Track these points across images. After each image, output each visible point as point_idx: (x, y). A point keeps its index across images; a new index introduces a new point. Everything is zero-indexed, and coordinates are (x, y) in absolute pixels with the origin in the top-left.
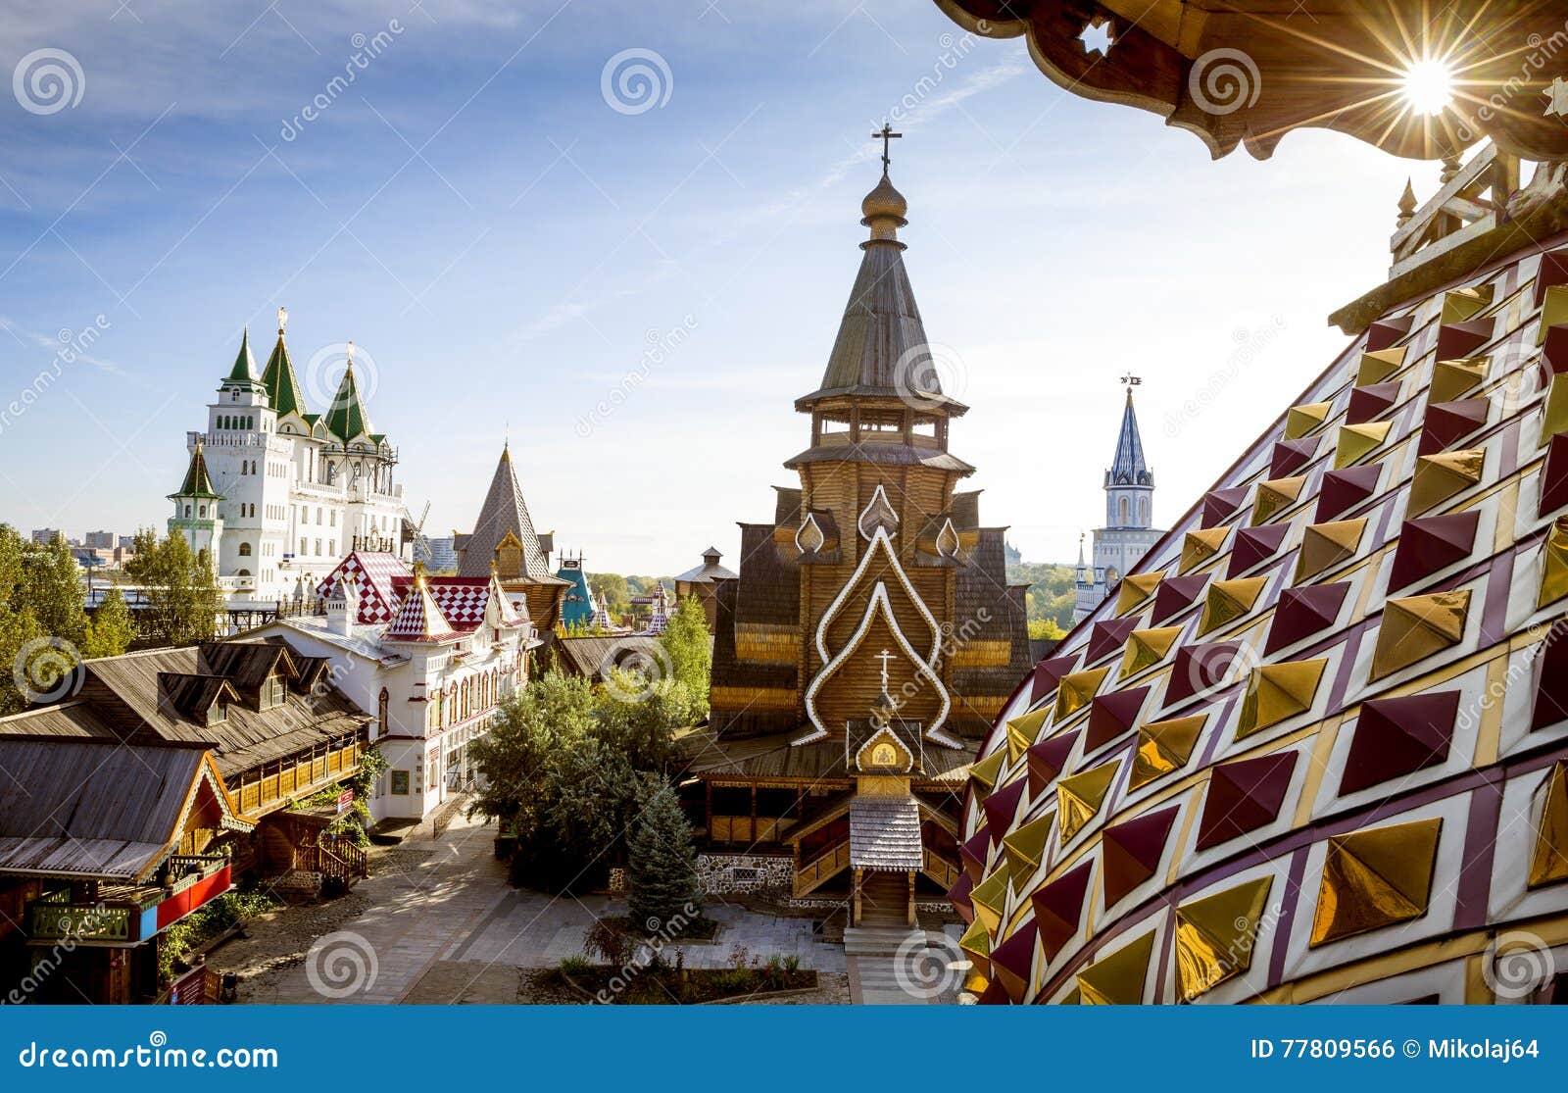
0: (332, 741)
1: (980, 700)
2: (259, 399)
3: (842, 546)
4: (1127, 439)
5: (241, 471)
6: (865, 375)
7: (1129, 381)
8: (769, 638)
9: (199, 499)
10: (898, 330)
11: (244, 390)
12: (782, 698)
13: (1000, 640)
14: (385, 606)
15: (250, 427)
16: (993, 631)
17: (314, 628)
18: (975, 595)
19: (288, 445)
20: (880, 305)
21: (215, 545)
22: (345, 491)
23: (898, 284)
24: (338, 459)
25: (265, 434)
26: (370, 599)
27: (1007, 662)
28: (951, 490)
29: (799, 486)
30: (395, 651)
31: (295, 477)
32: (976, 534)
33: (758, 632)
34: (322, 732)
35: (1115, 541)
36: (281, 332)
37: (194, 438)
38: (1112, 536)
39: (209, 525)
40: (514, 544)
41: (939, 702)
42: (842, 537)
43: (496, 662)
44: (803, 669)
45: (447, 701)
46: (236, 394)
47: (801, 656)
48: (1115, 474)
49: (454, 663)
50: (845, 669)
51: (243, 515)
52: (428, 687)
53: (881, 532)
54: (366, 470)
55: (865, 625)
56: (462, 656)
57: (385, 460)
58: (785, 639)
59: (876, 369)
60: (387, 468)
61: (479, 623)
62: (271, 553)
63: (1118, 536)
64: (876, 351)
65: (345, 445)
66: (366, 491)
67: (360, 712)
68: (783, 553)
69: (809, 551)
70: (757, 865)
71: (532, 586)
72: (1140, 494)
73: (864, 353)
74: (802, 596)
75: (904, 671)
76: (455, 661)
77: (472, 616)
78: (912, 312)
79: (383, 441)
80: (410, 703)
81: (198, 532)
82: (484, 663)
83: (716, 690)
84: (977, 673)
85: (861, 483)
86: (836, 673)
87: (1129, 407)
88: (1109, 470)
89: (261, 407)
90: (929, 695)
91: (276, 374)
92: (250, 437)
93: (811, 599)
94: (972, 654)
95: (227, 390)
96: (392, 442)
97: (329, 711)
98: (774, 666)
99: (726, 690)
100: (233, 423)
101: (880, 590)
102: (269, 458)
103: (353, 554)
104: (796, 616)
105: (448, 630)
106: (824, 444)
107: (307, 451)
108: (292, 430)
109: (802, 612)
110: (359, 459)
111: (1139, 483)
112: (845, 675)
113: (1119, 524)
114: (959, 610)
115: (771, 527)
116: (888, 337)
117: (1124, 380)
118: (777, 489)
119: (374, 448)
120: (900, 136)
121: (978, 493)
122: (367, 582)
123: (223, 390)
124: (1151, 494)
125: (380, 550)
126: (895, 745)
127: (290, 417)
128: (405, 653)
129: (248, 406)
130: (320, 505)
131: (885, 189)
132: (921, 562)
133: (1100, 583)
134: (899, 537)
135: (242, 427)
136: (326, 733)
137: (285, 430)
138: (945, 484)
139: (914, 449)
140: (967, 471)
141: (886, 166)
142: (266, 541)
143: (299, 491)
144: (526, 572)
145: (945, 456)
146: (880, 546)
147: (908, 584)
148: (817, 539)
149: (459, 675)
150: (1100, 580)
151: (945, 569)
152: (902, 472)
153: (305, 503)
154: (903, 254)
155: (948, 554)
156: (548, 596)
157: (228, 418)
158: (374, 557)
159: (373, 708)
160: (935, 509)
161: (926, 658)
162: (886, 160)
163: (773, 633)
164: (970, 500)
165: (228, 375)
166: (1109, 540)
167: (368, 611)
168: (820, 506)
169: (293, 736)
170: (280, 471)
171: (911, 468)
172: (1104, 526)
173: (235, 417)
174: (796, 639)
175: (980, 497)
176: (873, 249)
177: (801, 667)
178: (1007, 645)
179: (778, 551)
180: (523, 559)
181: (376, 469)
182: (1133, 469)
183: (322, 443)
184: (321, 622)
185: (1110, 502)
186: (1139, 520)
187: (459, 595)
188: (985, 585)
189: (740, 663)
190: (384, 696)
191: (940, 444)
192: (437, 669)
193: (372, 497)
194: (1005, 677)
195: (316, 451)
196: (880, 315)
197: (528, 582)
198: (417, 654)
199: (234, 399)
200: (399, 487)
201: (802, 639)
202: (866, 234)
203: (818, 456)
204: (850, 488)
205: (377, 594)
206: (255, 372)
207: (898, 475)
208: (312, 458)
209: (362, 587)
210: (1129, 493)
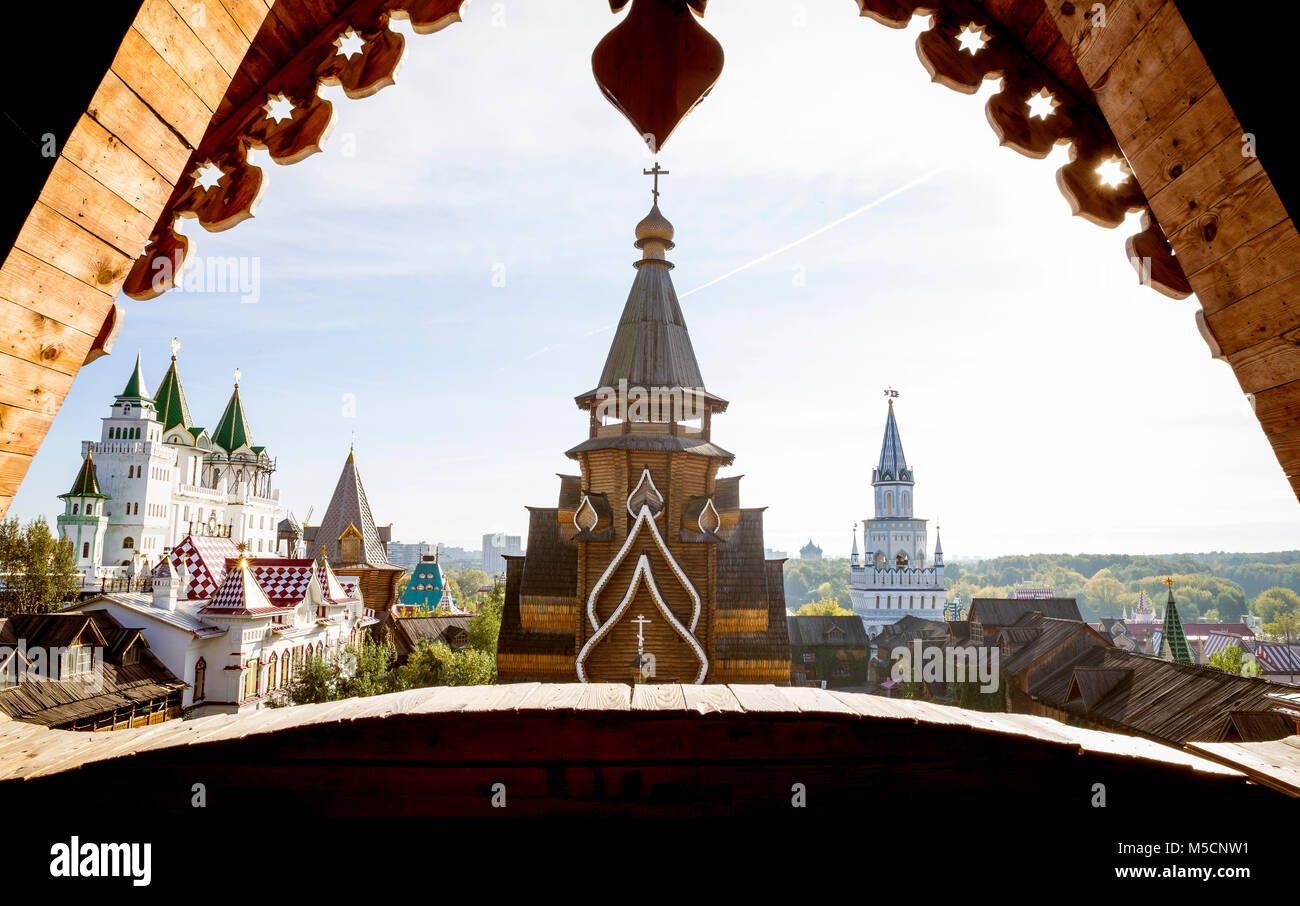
0: (137, 706)
1: (741, 663)
2: (148, 414)
3: (614, 525)
4: (890, 443)
5: (128, 474)
6: (635, 374)
7: (890, 393)
8: (551, 609)
9: (86, 499)
10: (664, 333)
11: (133, 406)
12: (561, 663)
13: (758, 608)
14: (214, 584)
15: (138, 437)
16: (752, 601)
17: (142, 603)
18: (736, 568)
19: (173, 453)
20: (649, 314)
21: (100, 538)
22: (225, 493)
23: (665, 295)
24: (222, 467)
25: (150, 443)
26: (201, 578)
27: (766, 628)
28: (715, 475)
29: (579, 473)
30: (214, 624)
31: (178, 481)
32: (739, 513)
33: (542, 604)
34: (126, 697)
35: (882, 529)
36: (173, 358)
37: (88, 446)
38: (879, 525)
39: (95, 522)
40: (355, 534)
41: (699, 664)
42: (615, 517)
43: (322, 636)
44: (580, 637)
45: (265, 670)
46: (127, 409)
47: (579, 625)
48: (880, 472)
49: (272, 636)
50: (613, 636)
51: (128, 513)
52: (243, 657)
53: (645, 510)
54: (247, 477)
55: (629, 594)
56: (281, 628)
57: (264, 468)
58: (565, 609)
59: (645, 370)
60: (267, 475)
61: (301, 599)
62: (152, 546)
63: (885, 525)
64: (645, 354)
65: (229, 455)
66: (245, 493)
67: (174, 680)
68: (565, 533)
69: (585, 530)
71: (370, 571)
72: (902, 488)
73: (634, 355)
74: (579, 570)
75: (667, 636)
76: (274, 634)
77: (295, 593)
78: (678, 320)
79: (263, 452)
80: (227, 671)
81: (83, 527)
82: (307, 636)
83: (502, 656)
84: (738, 639)
85: (631, 469)
86: (604, 639)
87: (891, 415)
88: (876, 469)
89: (148, 420)
90: (690, 658)
91: (167, 393)
92: (137, 446)
93: (586, 574)
94: (733, 622)
95: (120, 405)
96: (271, 453)
97: (140, 679)
98: (555, 635)
99: (511, 657)
100: (122, 434)
101: (643, 562)
102: (153, 464)
103: (189, 538)
104: (574, 589)
105: (268, 604)
106: (601, 435)
107: (191, 459)
108: (179, 441)
109: (579, 585)
110: (241, 467)
111: (901, 479)
112: (612, 640)
113: (885, 514)
114: (721, 581)
115: (555, 511)
116: (656, 342)
117: (887, 393)
118: (561, 476)
119: (255, 458)
120: (667, 173)
121: (739, 477)
122: (200, 562)
123: (116, 405)
124: (912, 489)
125: (218, 536)
127: (178, 429)
128: (222, 625)
129: (137, 419)
130: (200, 505)
131: (655, 216)
132: (685, 538)
133: (870, 566)
134: (666, 516)
135: (131, 437)
136: (130, 699)
137: (172, 440)
138: (708, 470)
139: (679, 439)
140: (727, 459)
141: (655, 198)
142: (148, 536)
143: (182, 493)
144: (365, 559)
145: (707, 445)
146: (645, 522)
147: (670, 556)
148: (591, 518)
149: (279, 647)
150: (870, 563)
151: (707, 543)
152: (668, 458)
153: (187, 503)
154: (671, 272)
155: (710, 531)
156: (385, 580)
157: (119, 429)
158: (211, 541)
159: (188, 676)
160: (698, 491)
161: (686, 624)
162: (656, 193)
163: (553, 604)
164: (733, 484)
165: (121, 393)
166: (877, 529)
167: (199, 589)
168: (596, 490)
169: (92, 701)
170: (163, 475)
171: (674, 454)
172: (872, 516)
173: (126, 429)
174: (575, 610)
175: (741, 482)
176: (644, 268)
177: (578, 635)
178: (765, 612)
179: (562, 531)
180: (362, 548)
181: (256, 474)
182: (895, 466)
183: (206, 453)
184: (149, 598)
185: (878, 496)
186: (902, 511)
187: (286, 575)
188: (746, 559)
189: (524, 631)
190: (201, 666)
191: (705, 435)
192: (255, 640)
193: (251, 499)
194: (764, 642)
195: (200, 460)
196: (649, 323)
197: (366, 567)
198: (234, 626)
199: (125, 413)
200: (277, 492)
201: (579, 609)
202: (639, 255)
203: (594, 446)
204: (621, 474)
205: (207, 574)
206: (147, 391)
207: (664, 461)
208: (194, 464)
209: (194, 567)
210: (893, 488)
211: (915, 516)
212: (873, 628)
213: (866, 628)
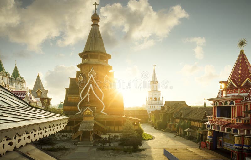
4: (154, 75)
10: (97, 40)
20: (94, 35)
22: (15, 87)
24: (14, 82)
29: (80, 71)
40: (40, 91)
41: (103, 106)
54: (20, 84)
55: (88, 92)
58: (77, 98)
59: (93, 47)
63: (152, 92)
64: (93, 44)
65: (15, 79)
66: (20, 87)
70: (67, 134)
77: (23, 97)
78: (100, 37)
79: (23, 79)
85: (90, 68)
87: (154, 70)
99: (66, 107)
101: (91, 85)
104: (78, 93)
106: (84, 62)
110: (18, 82)
112: (84, 100)
115: (75, 78)
116: (95, 42)
117: (154, 65)
118: (76, 71)
126: (90, 111)
127: (2, 72)
131: (96, 15)
139: (100, 62)
141: (96, 10)
144: (42, 96)
146: (92, 77)
148: (82, 78)
150: (149, 99)
154: (99, 27)
161: (101, 98)
163: (74, 97)
168: (83, 73)
172: (150, 90)
176: (93, 26)
179: (76, 81)
182: (155, 80)
187: (21, 94)
189: (69, 102)
196: (94, 38)
202: (92, 23)
203: (82, 64)
208: (7, 79)
211: (158, 90)
212: (149, 112)
213: (148, 112)
